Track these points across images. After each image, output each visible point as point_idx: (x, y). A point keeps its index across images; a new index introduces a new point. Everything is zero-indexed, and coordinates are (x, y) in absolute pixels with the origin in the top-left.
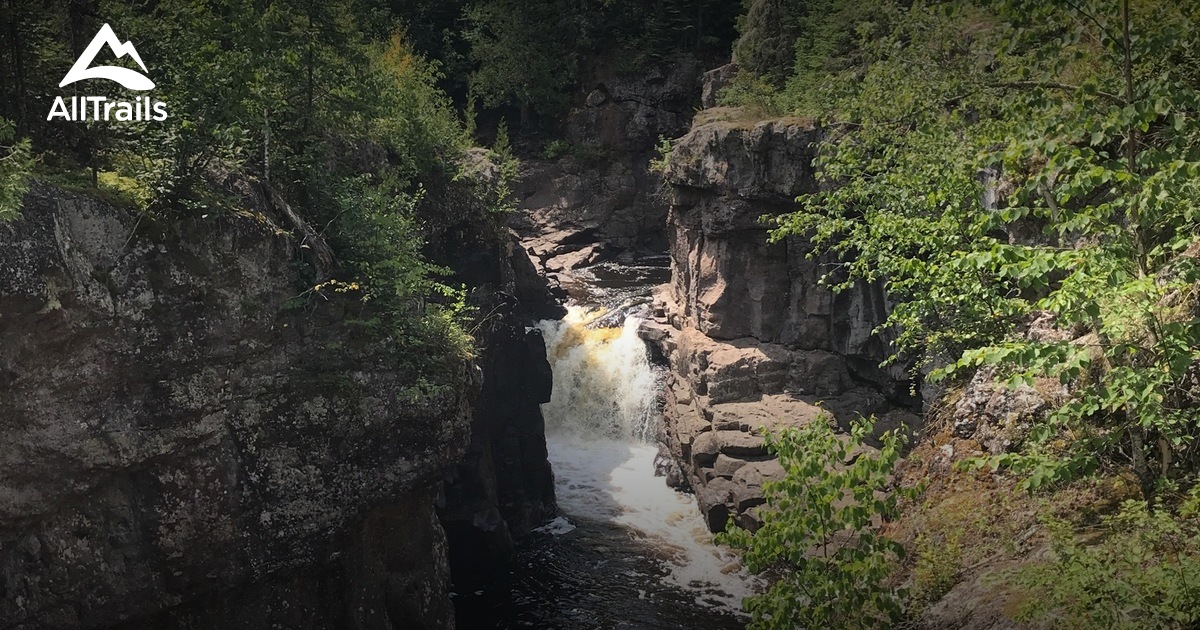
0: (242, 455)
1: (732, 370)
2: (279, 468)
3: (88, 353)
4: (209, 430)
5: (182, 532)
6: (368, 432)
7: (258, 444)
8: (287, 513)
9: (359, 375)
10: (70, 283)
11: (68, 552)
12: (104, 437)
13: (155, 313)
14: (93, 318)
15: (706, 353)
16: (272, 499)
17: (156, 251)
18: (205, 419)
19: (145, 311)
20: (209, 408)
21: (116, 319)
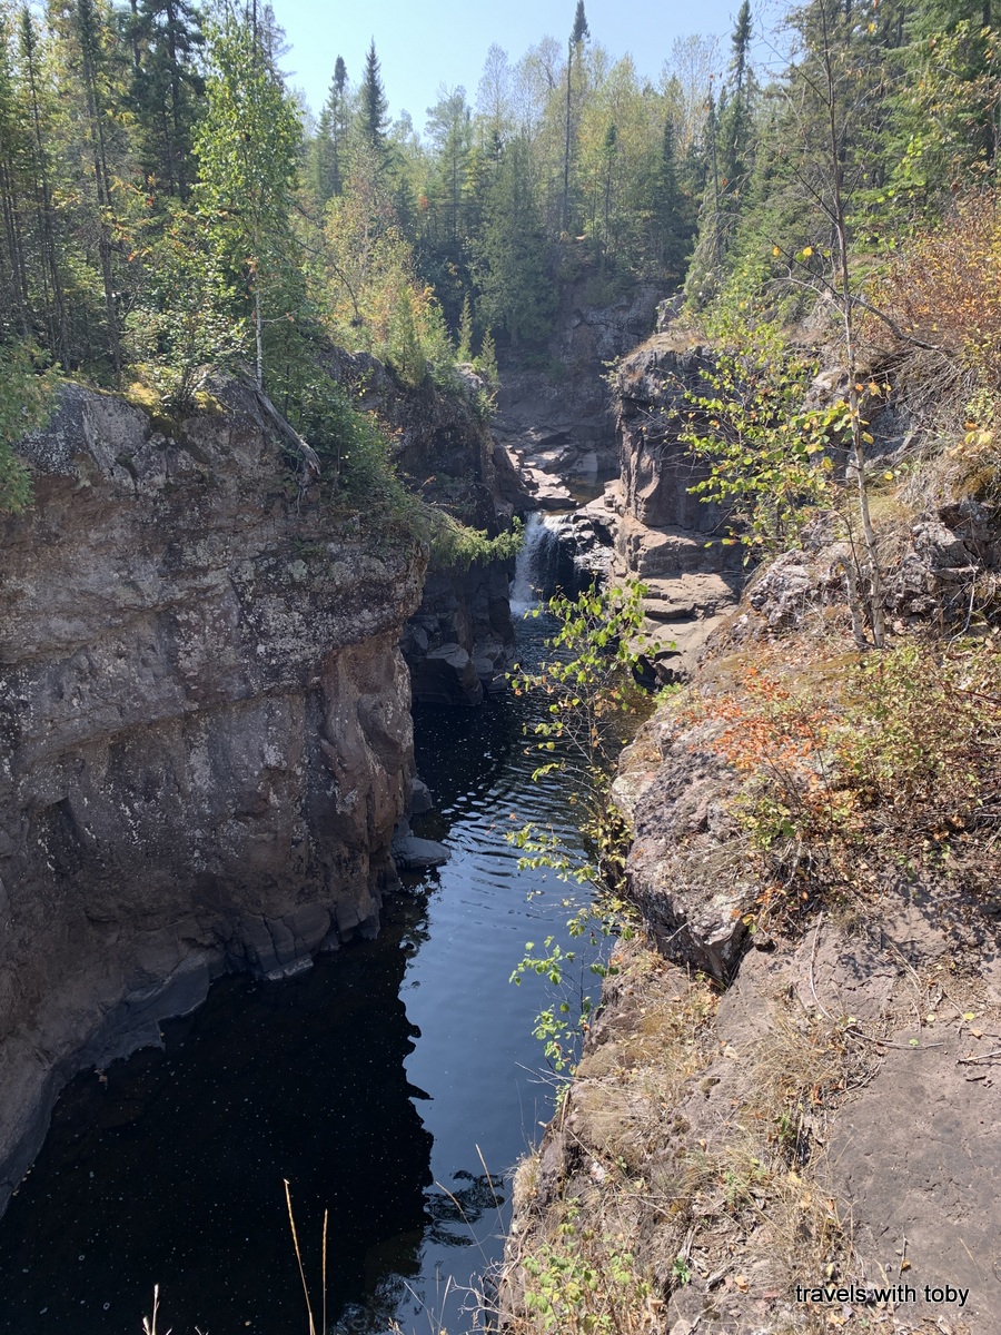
0: (242, 602)
1: (659, 551)
2: (270, 613)
3: (116, 518)
4: (214, 582)
5: (196, 657)
6: (339, 590)
7: (254, 595)
8: (278, 647)
9: (332, 545)
10: (96, 466)
11: (110, 668)
12: (133, 585)
13: (168, 489)
14: (117, 494)
15: (639, 537)
16: (265, 635)
17: (167, 443)
18: (211, 574)
19: (160, 490)
20: (214, 566)
21: (137, 496)
